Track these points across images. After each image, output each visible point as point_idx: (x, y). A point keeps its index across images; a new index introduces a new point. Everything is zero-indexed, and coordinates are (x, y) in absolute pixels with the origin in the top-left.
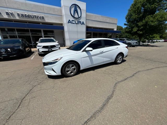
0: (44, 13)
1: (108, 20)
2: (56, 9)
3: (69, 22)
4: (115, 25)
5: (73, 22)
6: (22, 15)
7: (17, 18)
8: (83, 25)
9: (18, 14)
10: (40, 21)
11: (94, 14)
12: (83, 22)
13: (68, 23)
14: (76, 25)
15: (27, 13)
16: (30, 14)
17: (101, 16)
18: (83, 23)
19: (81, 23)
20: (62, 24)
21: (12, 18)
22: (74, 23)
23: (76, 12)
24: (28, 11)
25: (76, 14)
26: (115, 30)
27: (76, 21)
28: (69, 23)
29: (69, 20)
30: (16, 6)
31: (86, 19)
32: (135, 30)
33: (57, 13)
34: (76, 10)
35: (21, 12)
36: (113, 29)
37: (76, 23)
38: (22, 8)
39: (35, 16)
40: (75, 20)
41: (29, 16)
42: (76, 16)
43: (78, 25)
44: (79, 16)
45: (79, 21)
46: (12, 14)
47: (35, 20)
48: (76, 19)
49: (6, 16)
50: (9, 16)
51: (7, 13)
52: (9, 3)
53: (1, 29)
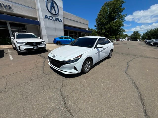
1: (82, 21)
3: (46, 17)
4: (87, 26)
5: (50, 18)
8: (61, 22)
10: (5, 10)
11: (70, 14)
12: (61, 19)
14: (54, 21)
17: (75, 16)
18: (61, 21)
19: (58, 20)
20: (36, 19)
22: (52, 20)
23: (53, 7)
25: (53, 10)
26: (87, 30)
27: (53, 17)
28: (46, 19)
31: (64, 17)
32: (103, 31)
33: (29, 5)
34: (53, 6)
36: (85, 29)
37: (53, 20)
42: (53, 12)
43: (56, 21)
44: (57, 13)
45: (57, 18)
48: (53, 15)
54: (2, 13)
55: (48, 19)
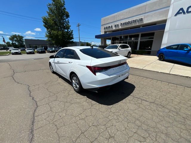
0: (145, 13)
5: (190, 9)
6: (124, 24)
7: (120, 27)
9: (121, 24)
10: (137, 24)
16: (130, 20)
24: (129, 18)
30: (122, 17)
35: (123, 22)
38: (126, 17)
41: (128, 23)
46: (118, 25)
47: (133, 25)
49: (114, 28)
50: (116, 28)
51: (115, 25)
52: (118, 16)
53: (113, 38)
54: (139, 27)
55: (184, 13)
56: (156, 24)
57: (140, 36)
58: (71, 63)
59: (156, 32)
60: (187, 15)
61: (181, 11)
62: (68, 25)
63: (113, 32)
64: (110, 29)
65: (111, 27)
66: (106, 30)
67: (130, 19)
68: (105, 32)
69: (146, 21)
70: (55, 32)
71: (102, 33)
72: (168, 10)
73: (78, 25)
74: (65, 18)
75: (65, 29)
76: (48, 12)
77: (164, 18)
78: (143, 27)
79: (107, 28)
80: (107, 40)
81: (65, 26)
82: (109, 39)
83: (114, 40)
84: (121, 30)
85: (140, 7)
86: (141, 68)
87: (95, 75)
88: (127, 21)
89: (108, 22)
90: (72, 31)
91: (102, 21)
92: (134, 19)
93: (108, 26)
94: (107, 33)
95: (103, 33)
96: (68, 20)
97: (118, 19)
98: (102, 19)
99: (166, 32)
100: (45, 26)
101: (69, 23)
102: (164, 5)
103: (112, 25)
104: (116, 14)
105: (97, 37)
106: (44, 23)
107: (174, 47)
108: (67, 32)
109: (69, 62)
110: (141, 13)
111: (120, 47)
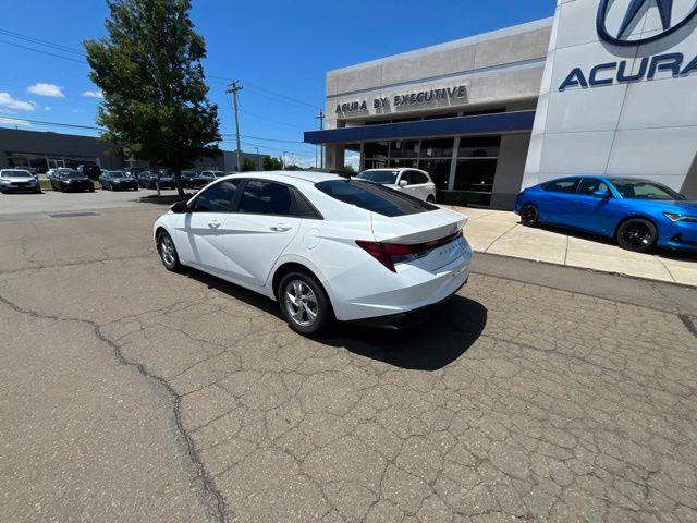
0: (473, 71)
2: (531, 32)
5: (599, 76)
6: (405, 98)
7: (393, 110)
9: (397, 98)
10: (449, 104)
13: (562, 88)
14: (624, 85)
15: (416, 90)
16: (427, 88)
19: (674, 66)
20: (532, 103)
21: (383, 113)
22: (609, 81)
24: (423, 80)
25: (652, 11)
27: (629, 61)
28: (570, 90)
29: (577, 72)
30: (398, 77)
35: (403, 92)
37: (621, 78)
38: (412, 77)
39: (437, 91)
40: (618, 60)
41: (421, 98)
42: (645, 28)
43: (642, 84)
45: (658, 58)
46: (385, 102)
47: (436, 106)
49: (372, 112)
50: (378, 110)
51: (376, 102)
52: (387, 72)
53: (366, 145)
54: (452, 113)
55: (584, 84)
56: (504, 110)
57: (457, 142)
58: (285, 230)
59: (507, 136)
60: (591, 90)
61: (575, 78)
62: (201, 83)
63: (367, 123)
64: (359, 115)
65: (360, 105)
66: (344, 116)
67: (424, 84)
68: (341, 123)
69: (476, 98)
70: (146, 108)
71: (330, 125)
72: (542, 69)
73: (232, 88)
74: (187, 56)
75: (185, 98)
76: (111, 25)
77: (529, 94)
78: (465, 114)
79: (346, 107)
80: (346, 151)
81: (186, 88)
82: (355, 148)
83: (371, 154)
84: (397, 119)
85: (456, 51)
86: (482, 250)
87: (394, 270)
88: (417, 92)
89: (350, 89)
90: (215, 108)
91: (328, 80)
92: (440, 85)
93: (349, 101)
94: (347, 127)
95: (334, 127)
96: (200, 65)
97: (385, 80)
98: (328, 74)
99: (538, 136)
100: (96, 81)
101: (203, 77)
102: (529, 54)
103: (366, 100)
104: (378, 62)
105: (311, 138)
106: (93, 66)
107: (563, 185)
108: (194, 111)
109: (275, 229)
110: (462, 69)
111: (402, 178)
